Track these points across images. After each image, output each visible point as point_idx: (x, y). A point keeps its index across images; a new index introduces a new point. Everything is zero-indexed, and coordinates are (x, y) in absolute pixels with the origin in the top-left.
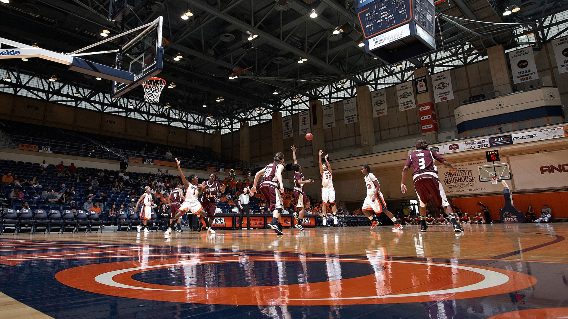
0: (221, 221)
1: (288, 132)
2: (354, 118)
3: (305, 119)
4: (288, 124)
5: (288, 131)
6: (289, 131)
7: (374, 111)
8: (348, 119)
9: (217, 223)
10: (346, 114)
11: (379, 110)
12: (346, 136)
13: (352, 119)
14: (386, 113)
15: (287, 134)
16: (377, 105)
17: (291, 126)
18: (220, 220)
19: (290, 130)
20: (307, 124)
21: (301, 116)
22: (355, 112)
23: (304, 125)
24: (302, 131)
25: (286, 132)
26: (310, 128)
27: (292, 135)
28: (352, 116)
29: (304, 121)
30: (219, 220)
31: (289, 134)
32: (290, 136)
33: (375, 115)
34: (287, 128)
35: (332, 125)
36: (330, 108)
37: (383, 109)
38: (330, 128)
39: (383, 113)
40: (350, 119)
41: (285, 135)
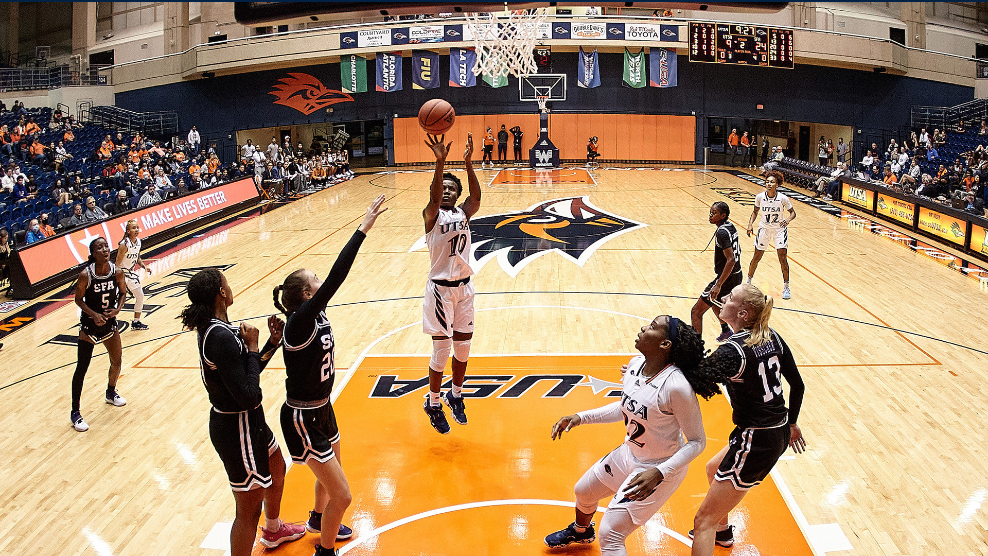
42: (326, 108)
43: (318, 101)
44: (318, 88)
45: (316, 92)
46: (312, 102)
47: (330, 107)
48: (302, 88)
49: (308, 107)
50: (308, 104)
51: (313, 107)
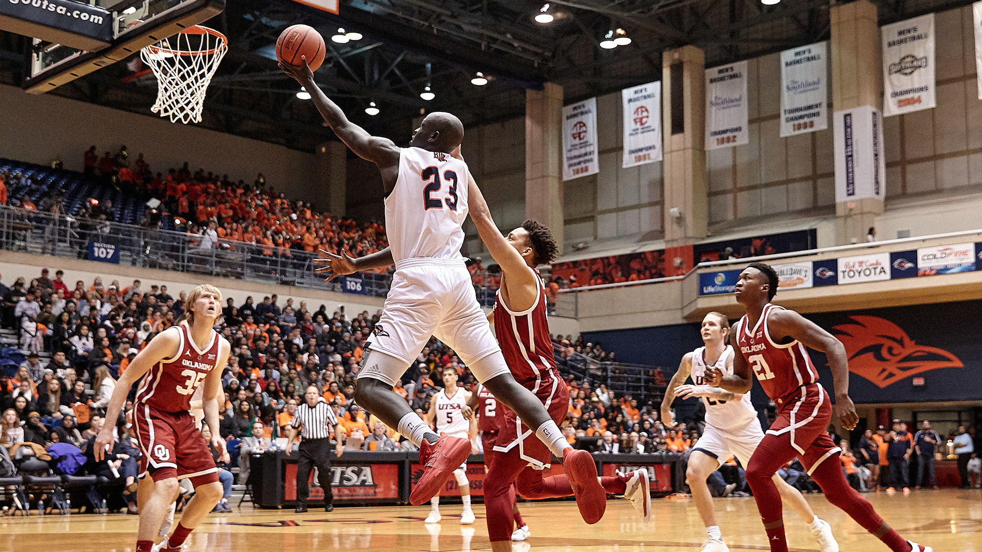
0: (362, 478)
1: (580, 156)
2: (814, 115)
3: (645, 114)
4: (584, 129)
5: (583, 151)
6: (586, 154)
7: (888, 91)
8: (792, 119)
9: (345, 483)
10: (788, 101)
11: (907, 92)
12: (783, 178)
13: (806, 120)
14: (929, 101)
15: (579, 163)
16: (899, 71)
17: (592, 135)
18: (358, 474)
19: (588, 149)
20: (650, 130)
21: (630, 101)
22: (818, 96)
23: (640, 136)
24: (633, 155)
25: (575, 157)
26: (658, 144)
27: (594, 168)
28: (810, 107)
29: (641, 119)
30: (353, 471)
31: (585, 162)
32: (586, 169)
33: (892, 108)
34: (577, 141)
35: (735, 137)
36: (735, 76)
37: (921, 89)
38: (726, 148)
39: (919, 100)
40: (801, 117)
41: (570, 166)
42: (910, 379)
43: (899, 365)
44: (901, 342)
45: (897, 349)
46: (891, 368)
47: (918, 375)
48: (872, 343)
49: (886, 373)
50: (884, 370)
51: (891, 375)
